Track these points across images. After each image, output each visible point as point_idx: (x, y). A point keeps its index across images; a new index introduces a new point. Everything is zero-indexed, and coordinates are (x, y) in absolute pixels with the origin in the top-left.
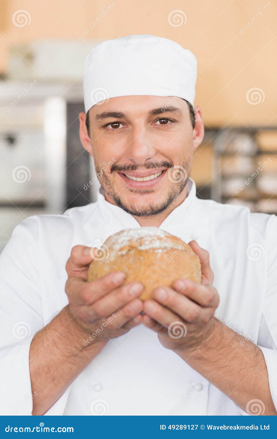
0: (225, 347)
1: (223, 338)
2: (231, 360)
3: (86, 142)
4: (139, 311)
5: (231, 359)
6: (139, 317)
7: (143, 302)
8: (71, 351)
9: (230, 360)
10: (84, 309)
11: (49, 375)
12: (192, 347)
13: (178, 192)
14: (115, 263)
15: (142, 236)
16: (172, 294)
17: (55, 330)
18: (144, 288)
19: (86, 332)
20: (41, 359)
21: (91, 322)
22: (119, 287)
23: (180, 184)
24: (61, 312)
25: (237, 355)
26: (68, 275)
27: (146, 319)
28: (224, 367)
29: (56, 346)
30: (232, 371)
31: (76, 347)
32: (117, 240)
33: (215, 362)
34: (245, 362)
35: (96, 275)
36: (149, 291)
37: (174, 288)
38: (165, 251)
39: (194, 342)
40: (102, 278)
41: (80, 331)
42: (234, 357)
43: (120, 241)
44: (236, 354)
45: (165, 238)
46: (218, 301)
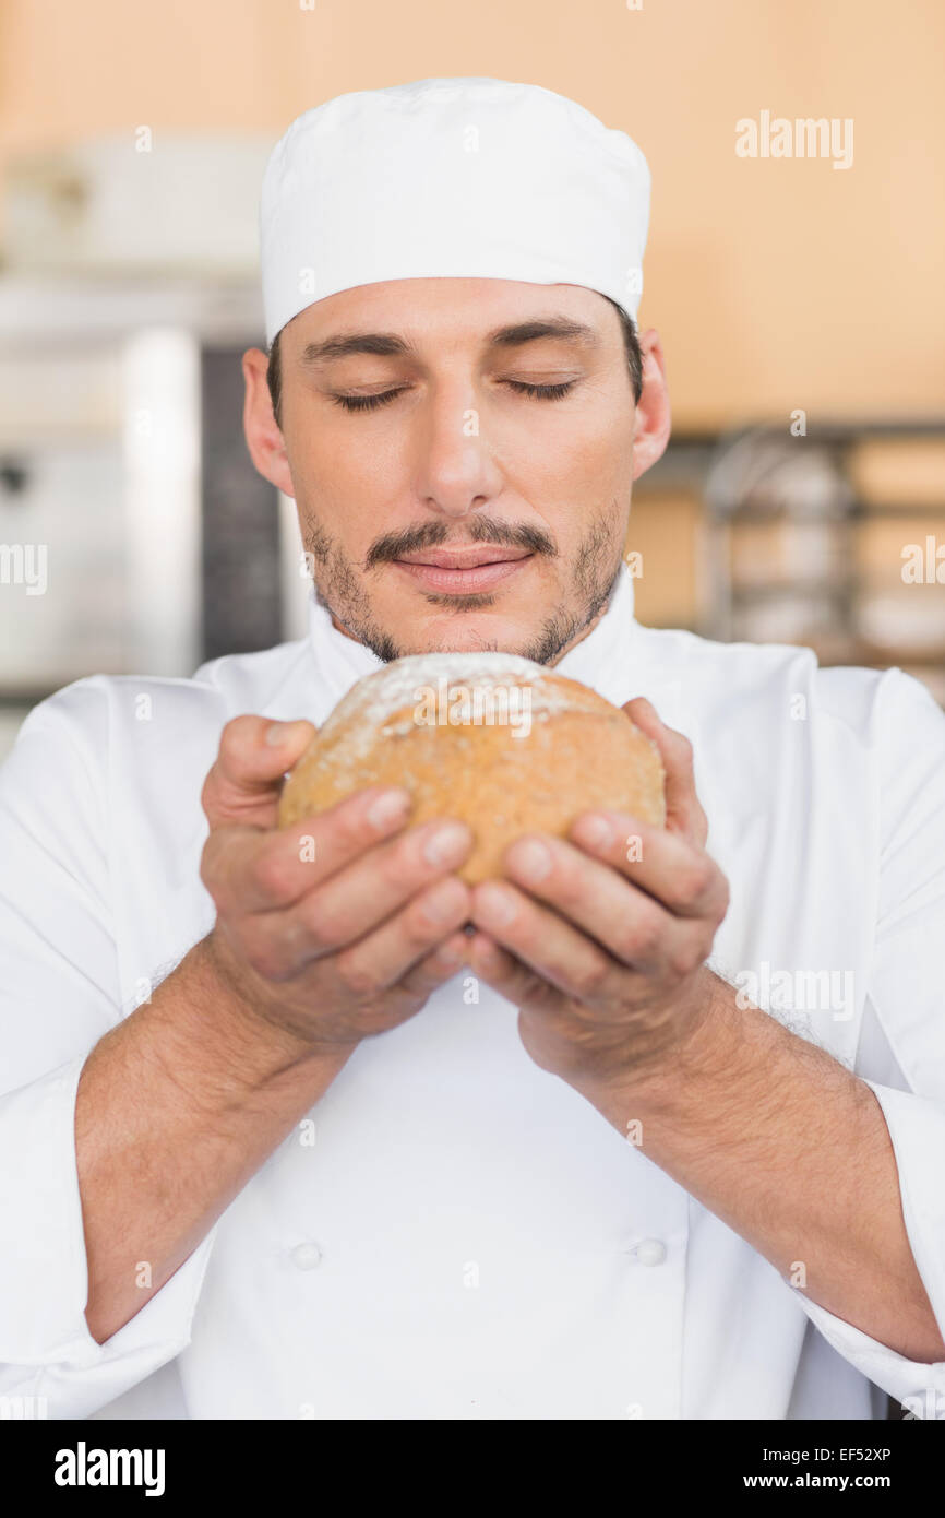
0: (749, 1072)
1: (740, 1040)
2: (768, 1119)
3: (265, 451)
4: (460, 919)
5: (768, 1115)
6: (459, 942)
7: (472, 887)
8: (222, 1090)
9: (764, 1117)
10: (269, 923)
11: (144, 1180)
12: (636, 1067)
13: (584, 620)
14: (372, 763)
15: (464, 675)
16: (569, 859)
17: (165, 1021)
18: (475, 842)
19: (273, 1023)
20: (117, 1123)
21: (293, 975)
22: (387, 839)
23: (590, 596)
24: (187, 960)
25: (789, 1103)
26: (211, 823)
27: (481, 947)
28: (744, 1140)
29: (170, 1076)
30: (773, 1157)
31: (236, 1078)
32: (376, 692)
33: (716, 1121)
34: (818, 1125)
35: (309, 808)
36: (490, 850)
37: (572, 839)
38: (543, 717)
39: (642, 1046)
40: (330, 813)
41: (250, 1018)
42: (781, 1107)
43: (387, 693)
44: (787, 1096)
45: (541, 684)
46: (725, 900)
